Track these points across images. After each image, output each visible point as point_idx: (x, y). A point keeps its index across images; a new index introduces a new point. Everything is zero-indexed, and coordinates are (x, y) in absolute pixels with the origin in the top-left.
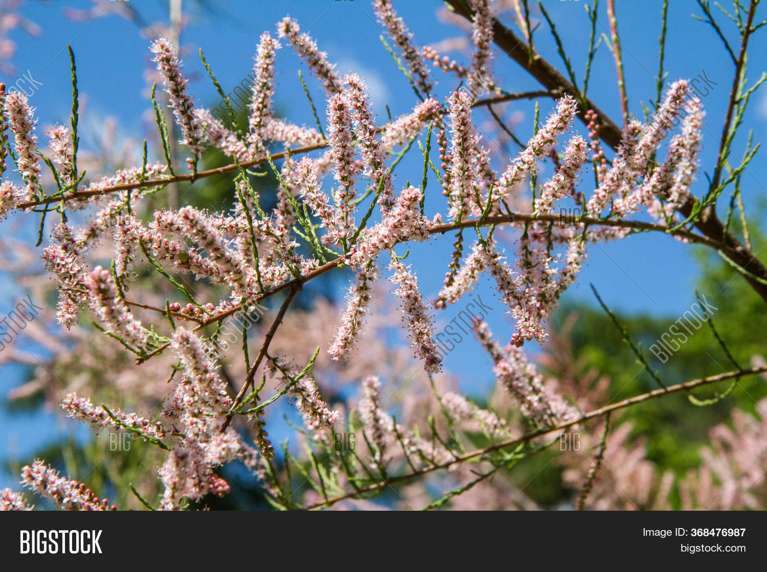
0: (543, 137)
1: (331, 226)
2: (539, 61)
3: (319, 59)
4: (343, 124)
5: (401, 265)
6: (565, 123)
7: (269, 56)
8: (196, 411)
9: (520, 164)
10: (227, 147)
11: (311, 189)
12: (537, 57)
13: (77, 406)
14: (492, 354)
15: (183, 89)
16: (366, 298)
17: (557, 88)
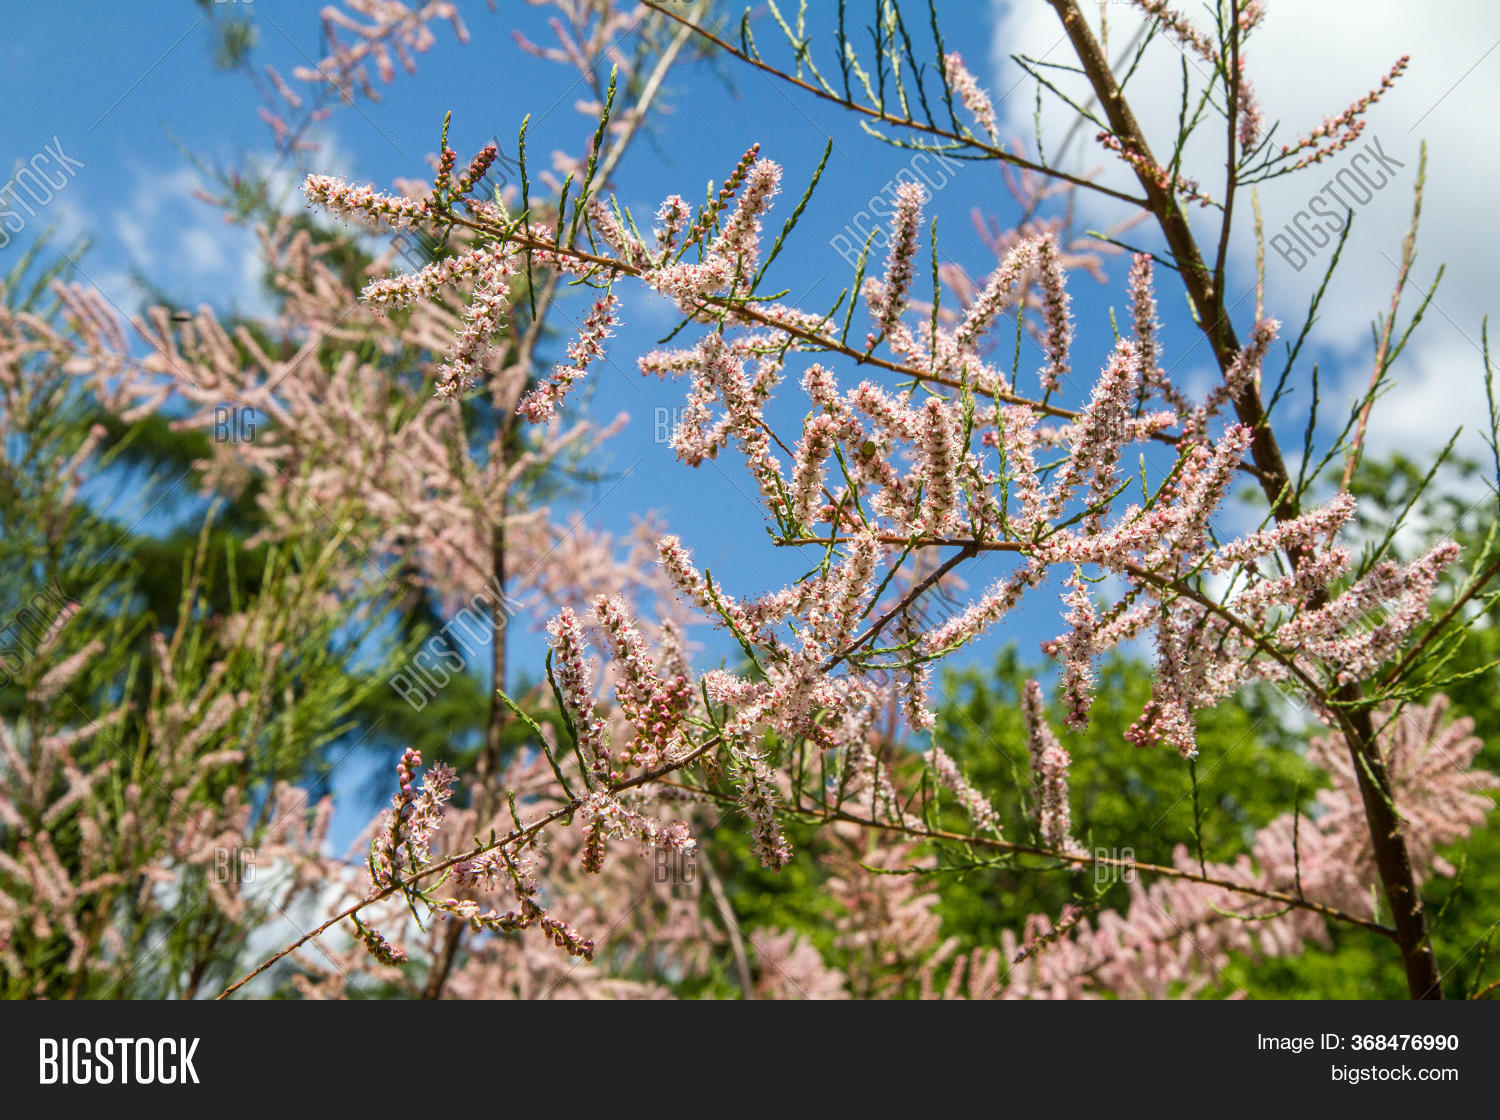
0: (1299, 526)
1: (1028, 501)
2: (1268, 430)
3: (1059, 300)
4: (1116, 394)
5: (1085, 587)
6: (1333, 524)
7: (1018, 267)
8: (820, 634)
9: (1255, 543)
10: (896, 341)
11: (1020, 446)
12: (1267, 425)
13: (674, 554)
14: (1034, 733)
15: (909, 253)
16: (1010, 602)
17: (1271, 472)
